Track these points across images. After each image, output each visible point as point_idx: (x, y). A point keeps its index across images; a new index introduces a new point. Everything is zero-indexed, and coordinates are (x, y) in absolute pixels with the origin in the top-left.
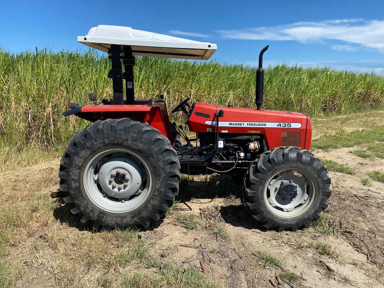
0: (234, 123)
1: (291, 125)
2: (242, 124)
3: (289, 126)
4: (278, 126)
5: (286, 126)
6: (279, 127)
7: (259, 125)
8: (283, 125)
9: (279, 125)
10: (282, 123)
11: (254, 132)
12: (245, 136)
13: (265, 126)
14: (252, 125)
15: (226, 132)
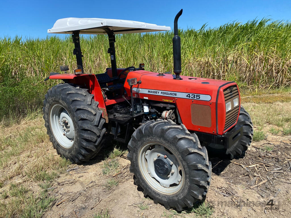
0: (151, 91)
1: (199, 97)
2: (157, 92)
3: (197, 97)
4: (187, 96)
5: (195, 98)
6: (188, 98)
7: (171, 94)
8: (192, 96)
9: (189, 96)
10: (191, 94)
11: (167, 101)
12: (162, 104)
13: (176, 95)
14: (165, 94)
15: (147, 98)
